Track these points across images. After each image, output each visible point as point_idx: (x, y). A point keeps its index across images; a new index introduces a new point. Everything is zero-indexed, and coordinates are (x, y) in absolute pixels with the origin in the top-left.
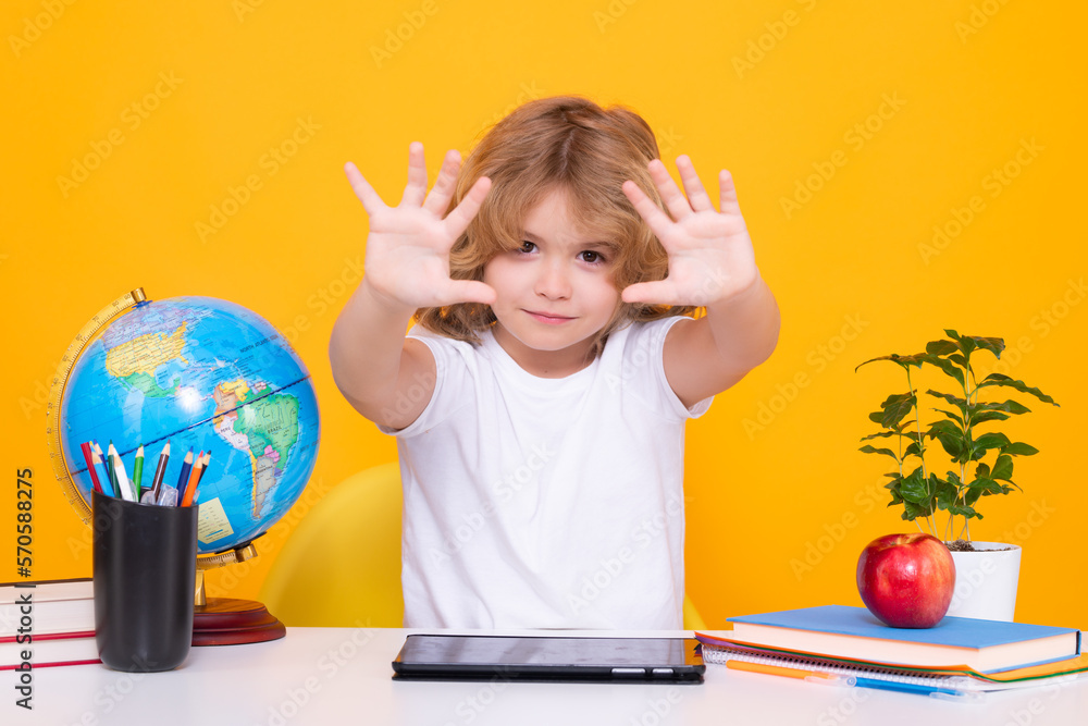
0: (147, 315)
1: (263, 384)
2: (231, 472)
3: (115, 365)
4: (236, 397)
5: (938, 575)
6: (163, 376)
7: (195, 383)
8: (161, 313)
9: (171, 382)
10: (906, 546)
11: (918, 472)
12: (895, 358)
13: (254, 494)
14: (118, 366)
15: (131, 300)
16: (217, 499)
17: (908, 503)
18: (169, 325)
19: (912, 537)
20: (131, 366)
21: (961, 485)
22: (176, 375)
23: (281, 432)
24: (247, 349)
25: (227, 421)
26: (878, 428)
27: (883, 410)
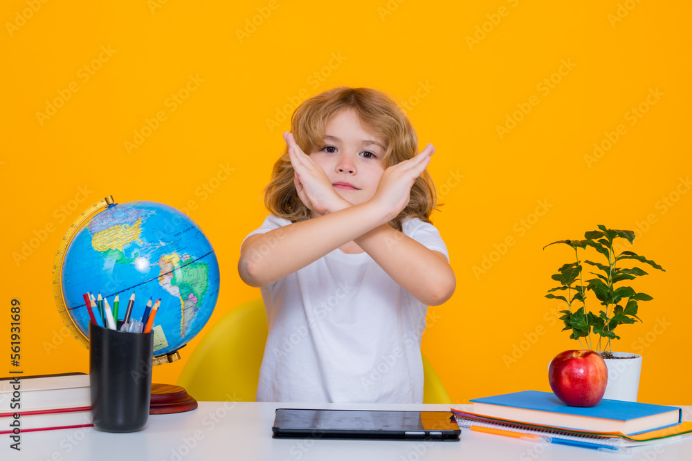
0: (116, 213)
1: (188, 256)
2: (168, 310)
3: (98, 243)
4: (172, 264)
5: (599, 375)
6: (128, 251)
7: (148, 255)
8: (125, 211)
9: (133, 254)
10: (580, 358)
11: (581, 310)
12: (568, 242)
13: (182, 322)
14: (99, 245)
15: (105, 203)
16: (160, 326)
17: (575, 329)
18: (130, 219)
19: (582, 352)
20: (108, 245)
21: (607, 319)
22: (136, 251)
23: (199, 285)
24: (178, 234)
25: (167, 279)
26: (559, 284)
27: (560, 273)
